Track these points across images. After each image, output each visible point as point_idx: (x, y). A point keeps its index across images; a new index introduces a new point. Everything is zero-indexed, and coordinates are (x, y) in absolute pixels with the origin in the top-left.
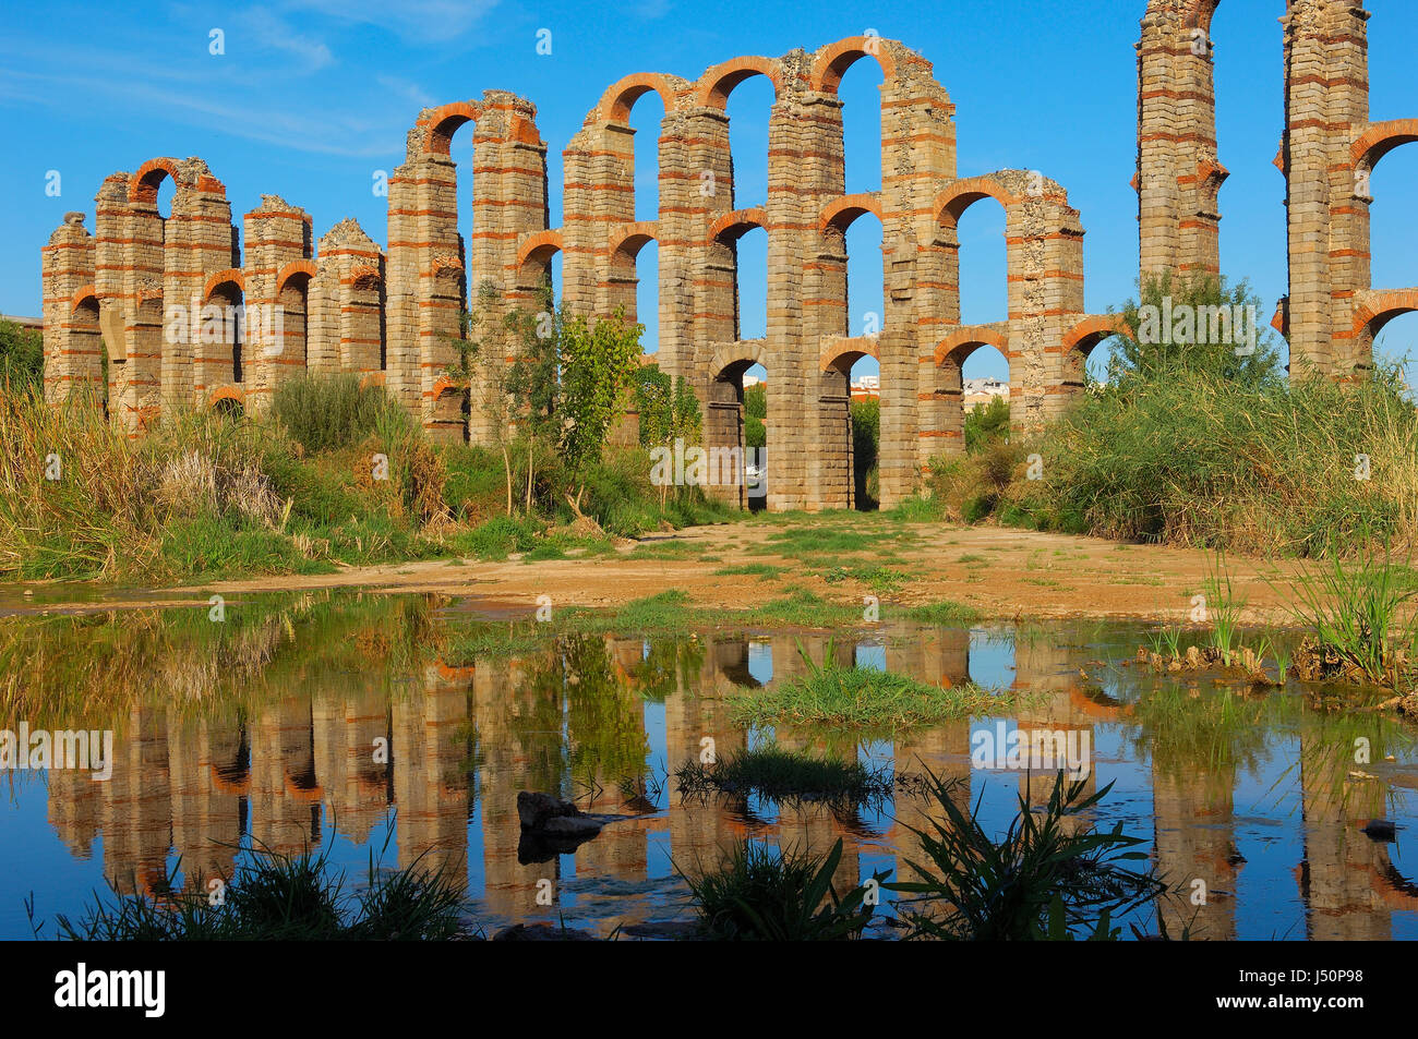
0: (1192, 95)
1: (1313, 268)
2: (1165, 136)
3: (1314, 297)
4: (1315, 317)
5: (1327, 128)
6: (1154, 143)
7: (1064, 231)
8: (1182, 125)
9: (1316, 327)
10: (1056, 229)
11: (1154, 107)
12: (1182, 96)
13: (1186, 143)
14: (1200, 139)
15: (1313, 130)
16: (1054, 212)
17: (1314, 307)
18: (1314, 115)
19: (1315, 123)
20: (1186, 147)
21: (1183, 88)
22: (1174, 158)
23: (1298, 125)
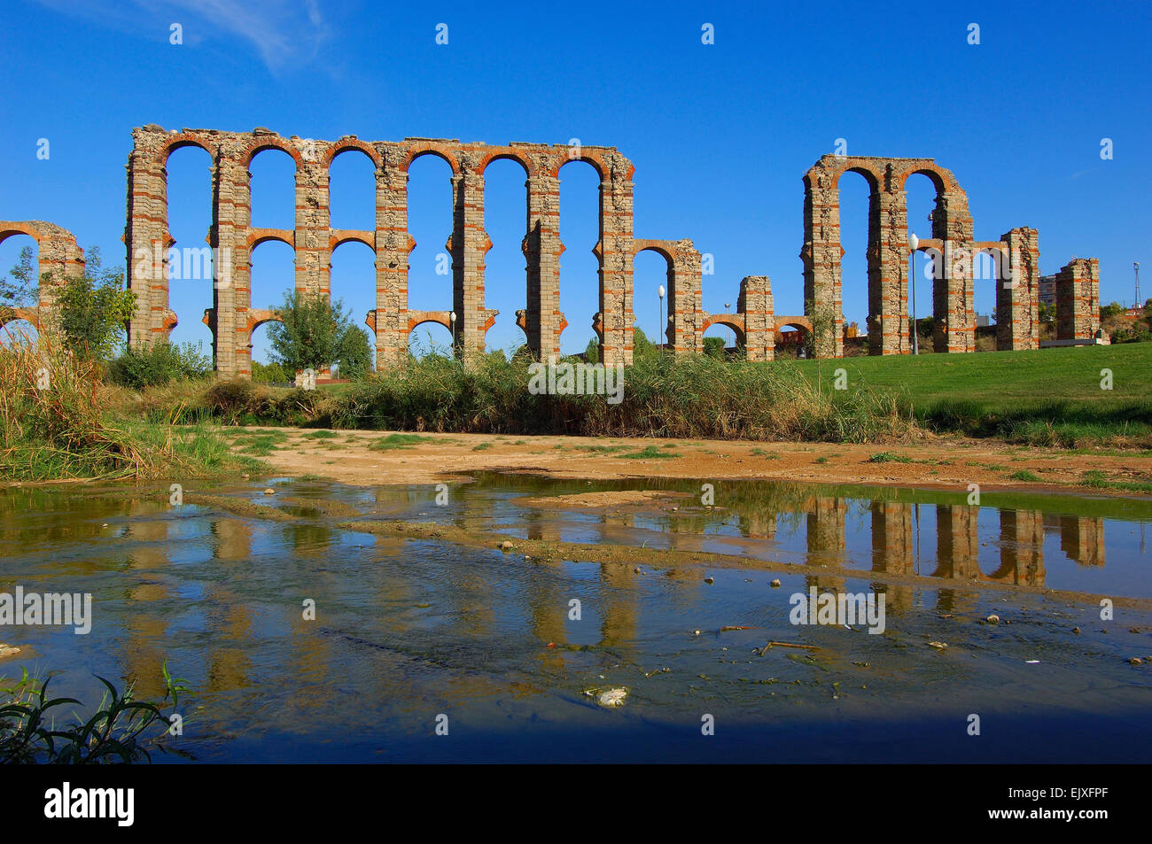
0: (160, 198)
1: (231, 295)
2: (146, 216)
3: (231, 310)
4: (231, 320)
5: (235, 227)
6: (141, 220)
7: (78, 260)
8: (154, 212)
9: (232, 325)
10: (73, 258)
11: (141, 201)
12: (154, 197)
13: (156, 223)
14: (163, 222)
15: (231, 227)
16: (72, 249)
17: (231, 315)
18: (231, 220)
19: (230, 223)
20: (156, 225)
21: (155, 194)
22: (152, 230)
23: (223, 223)
